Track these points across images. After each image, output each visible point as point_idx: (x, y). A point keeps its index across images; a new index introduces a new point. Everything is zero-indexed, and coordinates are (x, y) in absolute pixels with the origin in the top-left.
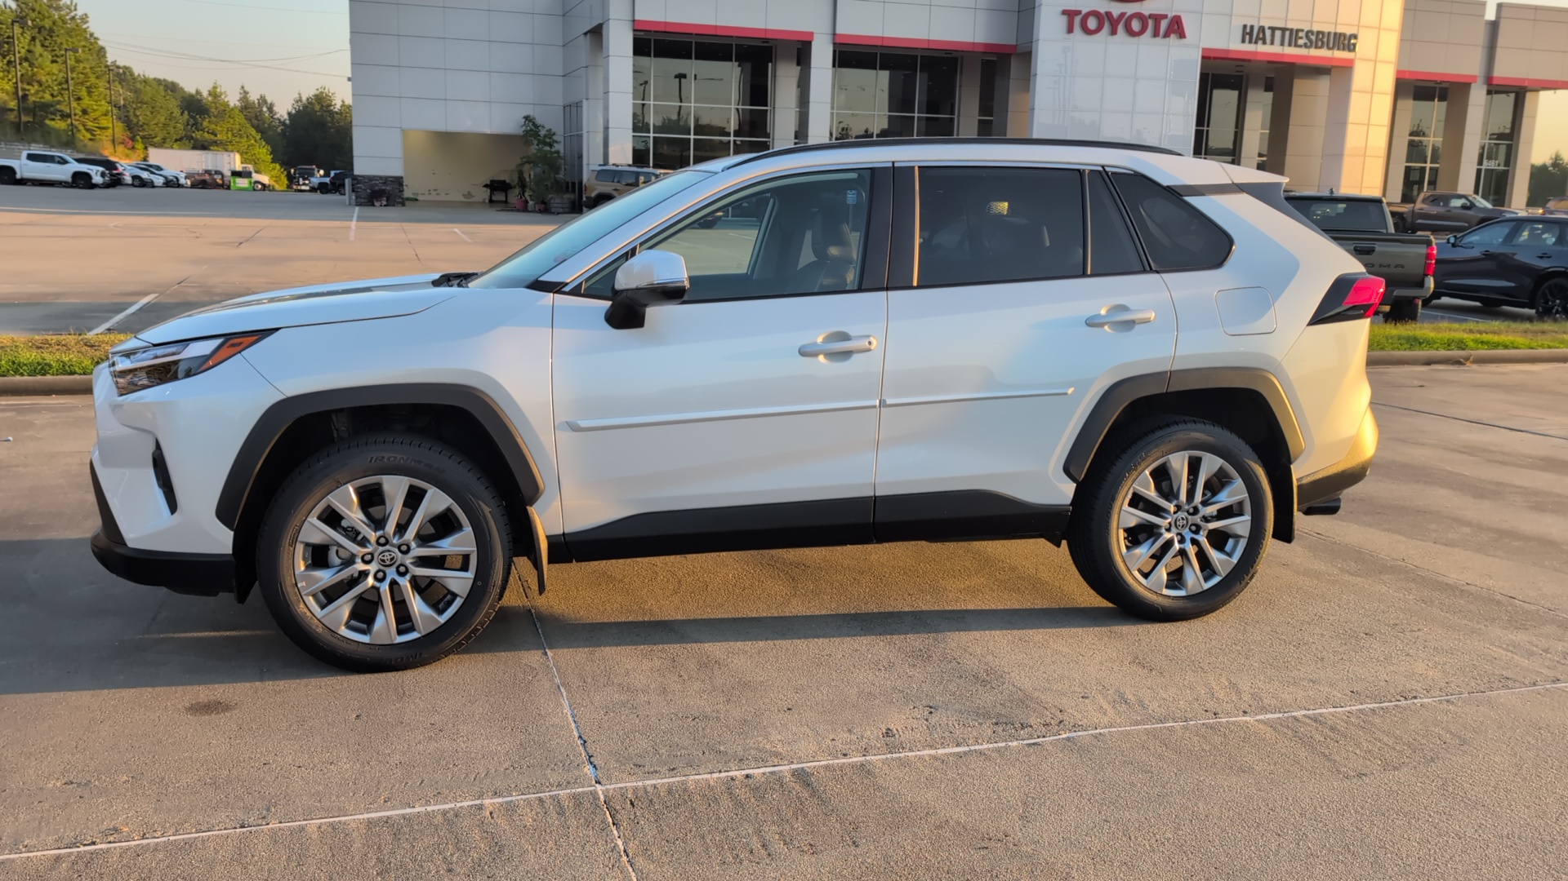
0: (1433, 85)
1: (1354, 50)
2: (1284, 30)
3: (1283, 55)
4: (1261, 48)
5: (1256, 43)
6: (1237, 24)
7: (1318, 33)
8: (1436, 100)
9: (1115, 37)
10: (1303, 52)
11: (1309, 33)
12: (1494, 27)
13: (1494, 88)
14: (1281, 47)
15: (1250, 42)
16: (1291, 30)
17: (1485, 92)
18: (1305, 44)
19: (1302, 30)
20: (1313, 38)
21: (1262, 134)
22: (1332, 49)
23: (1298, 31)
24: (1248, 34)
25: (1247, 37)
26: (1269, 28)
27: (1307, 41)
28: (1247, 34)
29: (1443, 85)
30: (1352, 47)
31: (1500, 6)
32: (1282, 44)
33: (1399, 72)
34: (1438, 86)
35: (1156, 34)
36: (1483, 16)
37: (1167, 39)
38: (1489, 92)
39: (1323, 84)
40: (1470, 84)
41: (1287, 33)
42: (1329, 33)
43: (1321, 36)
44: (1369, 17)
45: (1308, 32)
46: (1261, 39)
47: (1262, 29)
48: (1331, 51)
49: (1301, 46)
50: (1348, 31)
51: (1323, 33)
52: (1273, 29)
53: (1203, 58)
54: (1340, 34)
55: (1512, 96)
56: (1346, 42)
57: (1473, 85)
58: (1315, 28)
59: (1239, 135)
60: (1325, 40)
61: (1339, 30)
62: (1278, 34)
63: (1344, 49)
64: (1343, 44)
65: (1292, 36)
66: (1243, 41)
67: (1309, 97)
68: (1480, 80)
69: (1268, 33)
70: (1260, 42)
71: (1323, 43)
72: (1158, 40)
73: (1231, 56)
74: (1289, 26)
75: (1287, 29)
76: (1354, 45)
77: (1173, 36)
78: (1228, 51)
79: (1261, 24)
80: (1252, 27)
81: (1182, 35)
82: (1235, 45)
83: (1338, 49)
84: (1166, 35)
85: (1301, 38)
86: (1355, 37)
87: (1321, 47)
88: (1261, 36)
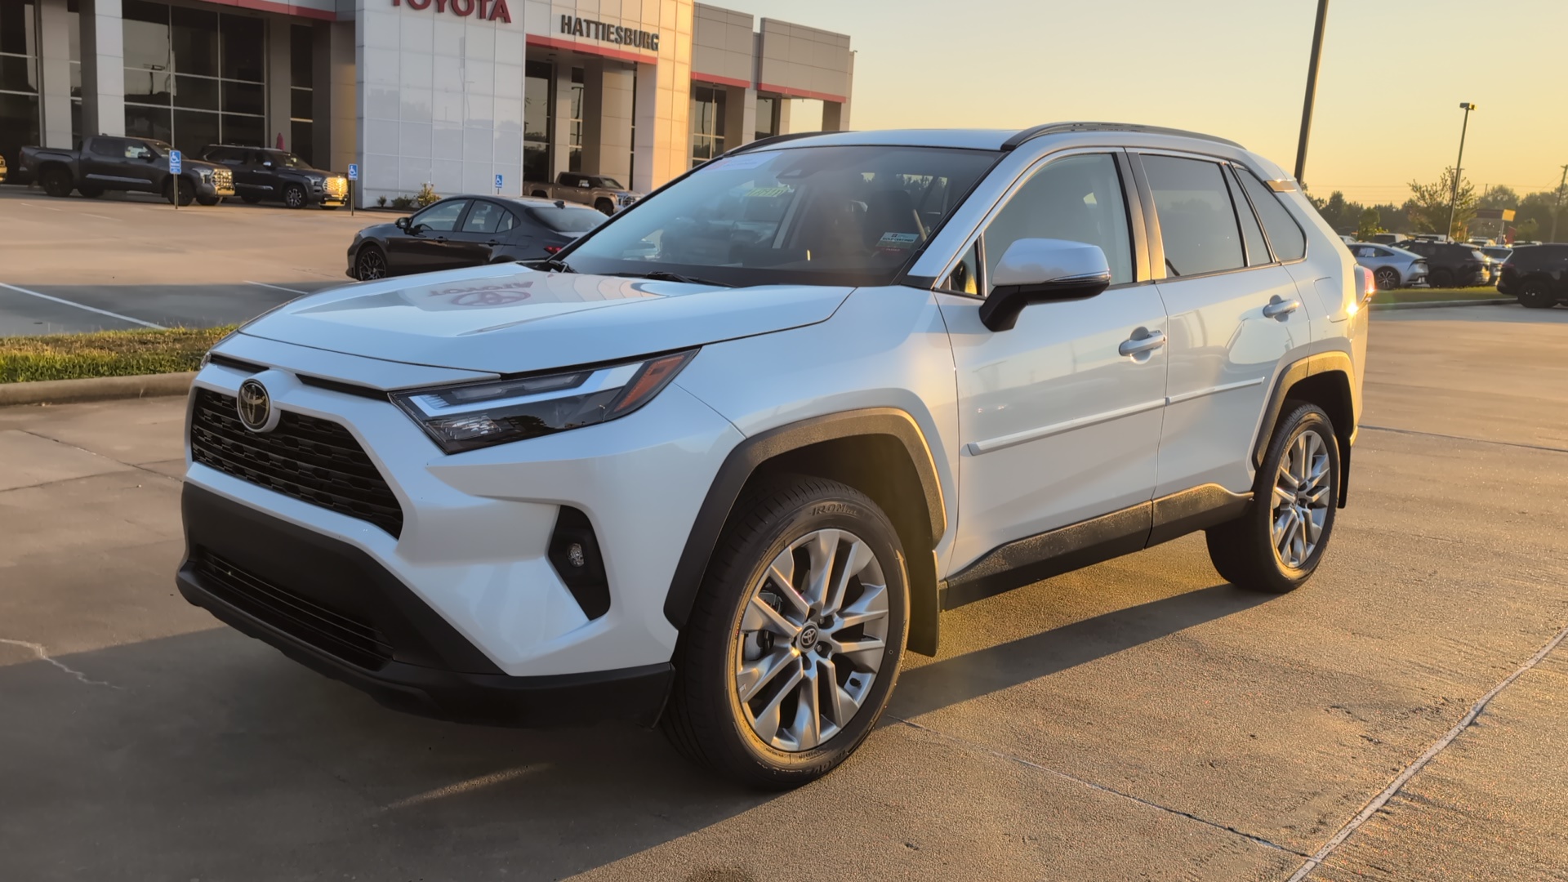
0: (710, 87)
1: (657, 48)
2: (597, 24)
3: (598, 48)
4: (579, 39)
5: (574, 34)
6: (557, 13)
7: (626, 29)
8: (713, 101)
9: (442, 14)
10: (614, 46)
11: (619, 29)
12: (760, 38)
13: (762, 95)
14: (596, 41)
15: (569, 33)
16: (604, 25)
17: (755, 97)
18: (616, 39)
19: (613, 26)
20: (623, 34)
21: (572, 122)
22: (639, 46)
23: (609, 26)
24: (568, 24)
25: (566, 27)
26: (585, 21)
27: (617, 37)
28: (566, 24)
29: (720, 88)
30: (654, 46)
31: (763, 21)
32: (597, 37)
33: (692, 74)
34: (714, 88)
35: (482, 15)
36: (752, 28)
37: (493, 22)
38: (759, 97)
39: (627, 78)
40: (744, 89)
41: (601, 27)
42: (635, 31)
43: (629, 33)
44: (667, 20)
45: (617, 29)
46: (578, 31)
47: (579, 21)
48: (638, 49)
49: (612, 41)
50: (652, 31)
51: (630, 31)
52: (588, 22)
53: (528, 44)
54: (645, 33)
55: (770, 101)
56: (650, 41)
57: (746, 89)
58: (624, 26)
59: (551, 122)
60: (633, 37)
61: (643, 30)
62: (593, 27)
63: (648, 48)
64: (648, 43)
65: (604, 30)
66: (563, 31)
67: (618, 89)
68: (752, 86)
69: (584, 25)
70: (578, 33)
71: (631, 39)
72: (484, 22)
73: (553, 45)
74: (602, 21)
75: (601, 24)
76: (657, 44)
77: (498, 19)
78: (549, 39)
79: (578, 16)
80: (570, 18)
81: (507, 19)
82: (557, 34)
83: (644, 47)
84: (492, 18)
85: (613, 33)
86: (657, 37)
87: (630, 44)
88: (578, 28)
